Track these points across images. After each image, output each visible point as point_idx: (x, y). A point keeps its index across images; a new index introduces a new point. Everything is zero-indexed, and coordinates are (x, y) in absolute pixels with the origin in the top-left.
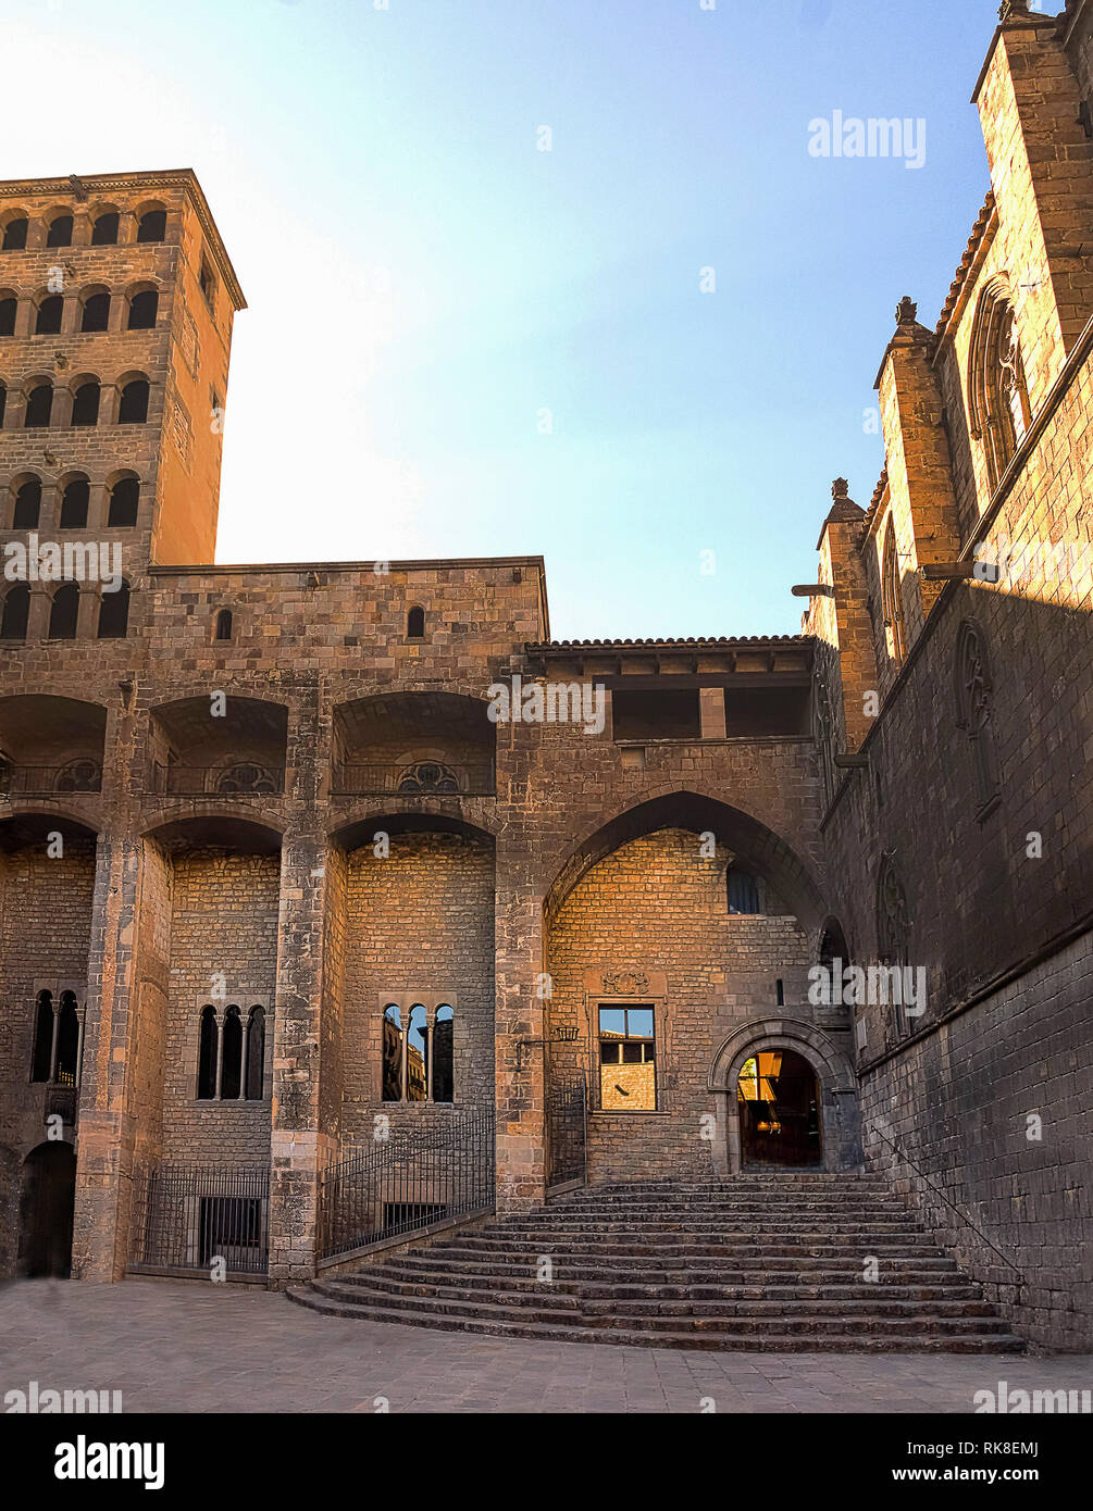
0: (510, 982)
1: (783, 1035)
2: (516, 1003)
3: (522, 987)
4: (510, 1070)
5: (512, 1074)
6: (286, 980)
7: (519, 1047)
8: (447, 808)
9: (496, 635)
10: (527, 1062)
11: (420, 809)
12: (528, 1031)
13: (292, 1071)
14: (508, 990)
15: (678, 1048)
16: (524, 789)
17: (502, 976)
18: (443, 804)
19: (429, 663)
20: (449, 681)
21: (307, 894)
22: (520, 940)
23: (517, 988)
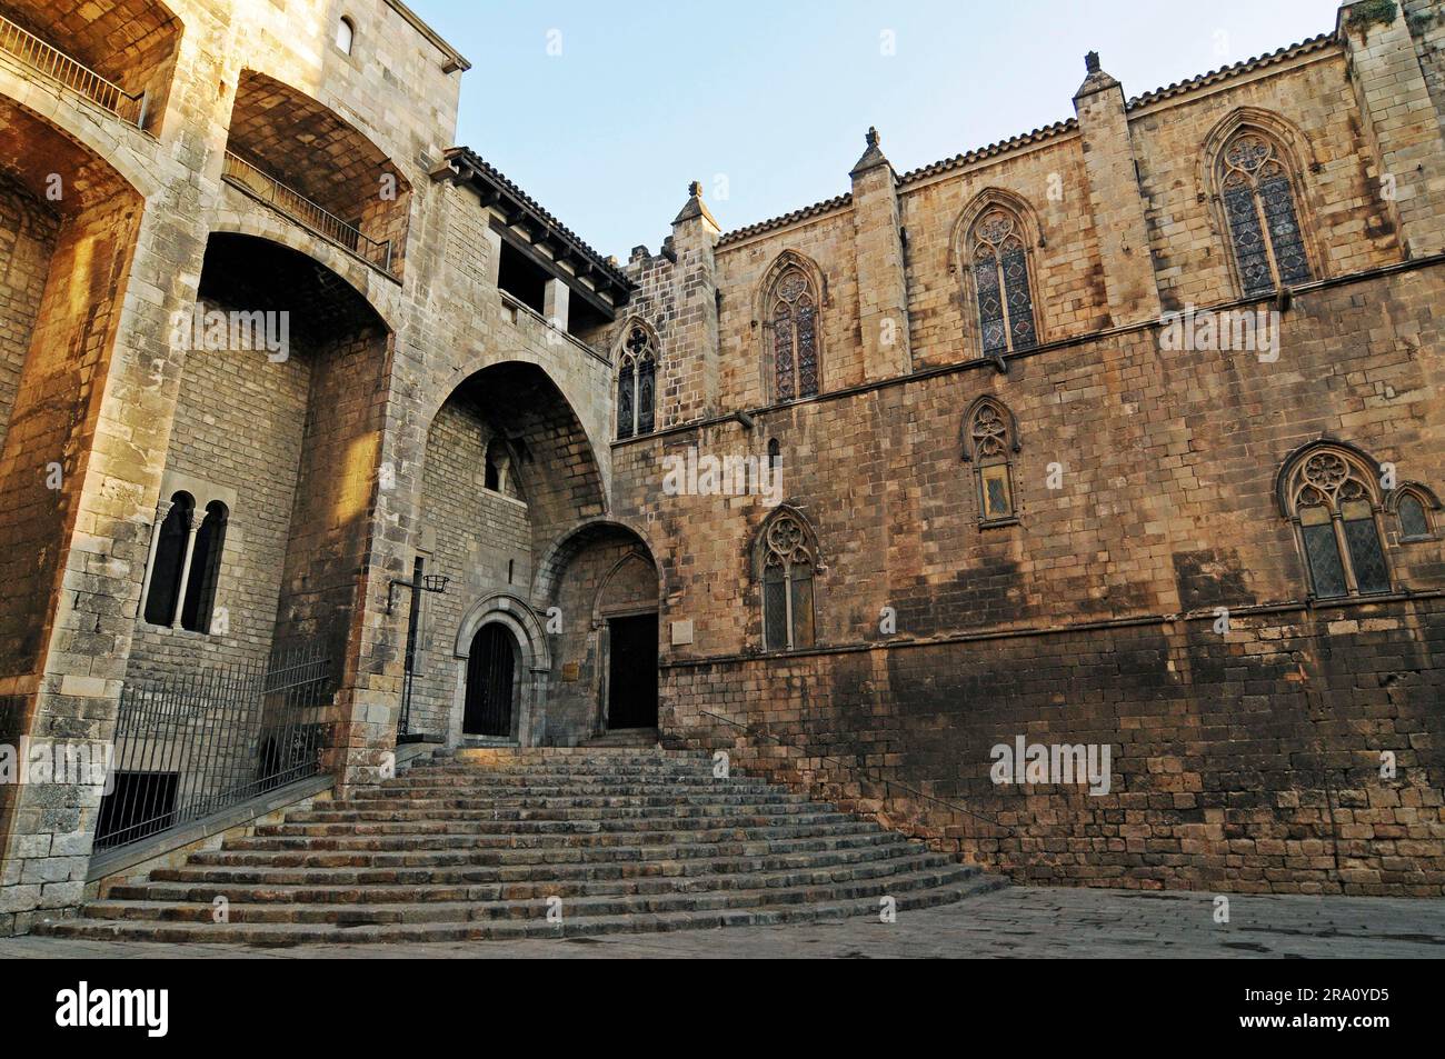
0: (392, 509)
1: (508, 613)
2: (395, 535)
3: (401, 518)
4: (380, 611)
5: (381, 615)
6: (116, 415)
7: (391, 585)
8: (354, 274)
9: (420, 112)
10: (396, 605)
11: (327, 259)
12: (401, 570)
13: (103, 558)
14: (388, 517)
15: (436, 608)
16: (426, 294)
17: (384, 499)
18: (351, 268)
19: (357, 93)
20: (373, 128)
21: (168, 302)
22: (405, 464)
23: (396, 518)
